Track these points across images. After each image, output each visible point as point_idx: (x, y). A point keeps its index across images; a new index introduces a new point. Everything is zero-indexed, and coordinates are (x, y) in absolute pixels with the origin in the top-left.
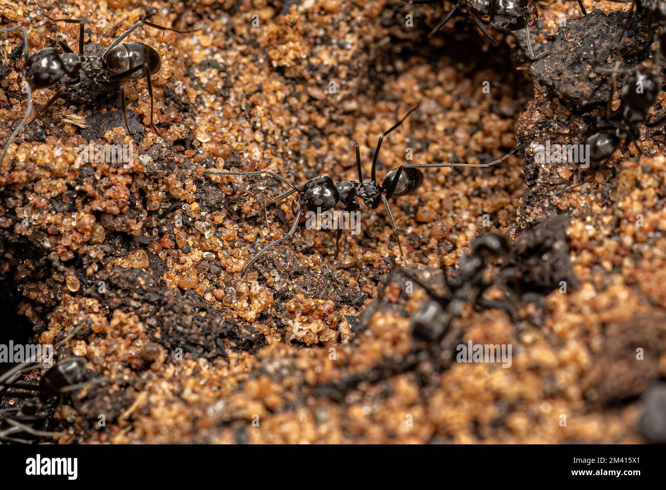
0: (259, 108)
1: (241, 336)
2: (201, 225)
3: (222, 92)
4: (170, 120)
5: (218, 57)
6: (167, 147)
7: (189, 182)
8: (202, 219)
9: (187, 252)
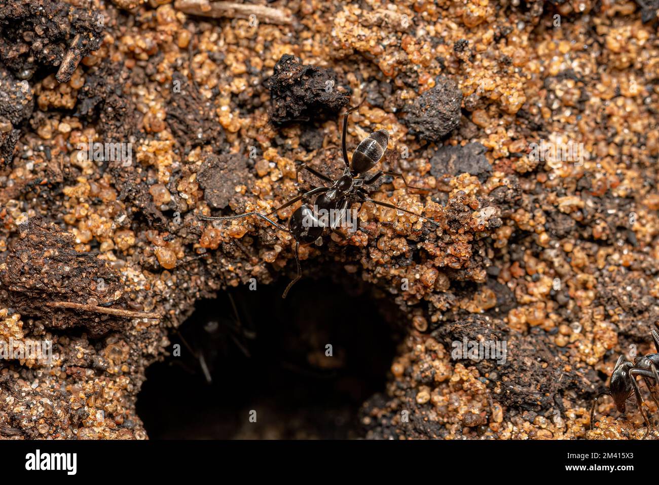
0: (615, 119)
1: (581, 387)
2: (551, 253)
3: (578, 106)
4: (519, 150)
5: (575, 65)
6: (513, 189)
7: (538, 213)
8: (552, 247)
9: (536, 280)
